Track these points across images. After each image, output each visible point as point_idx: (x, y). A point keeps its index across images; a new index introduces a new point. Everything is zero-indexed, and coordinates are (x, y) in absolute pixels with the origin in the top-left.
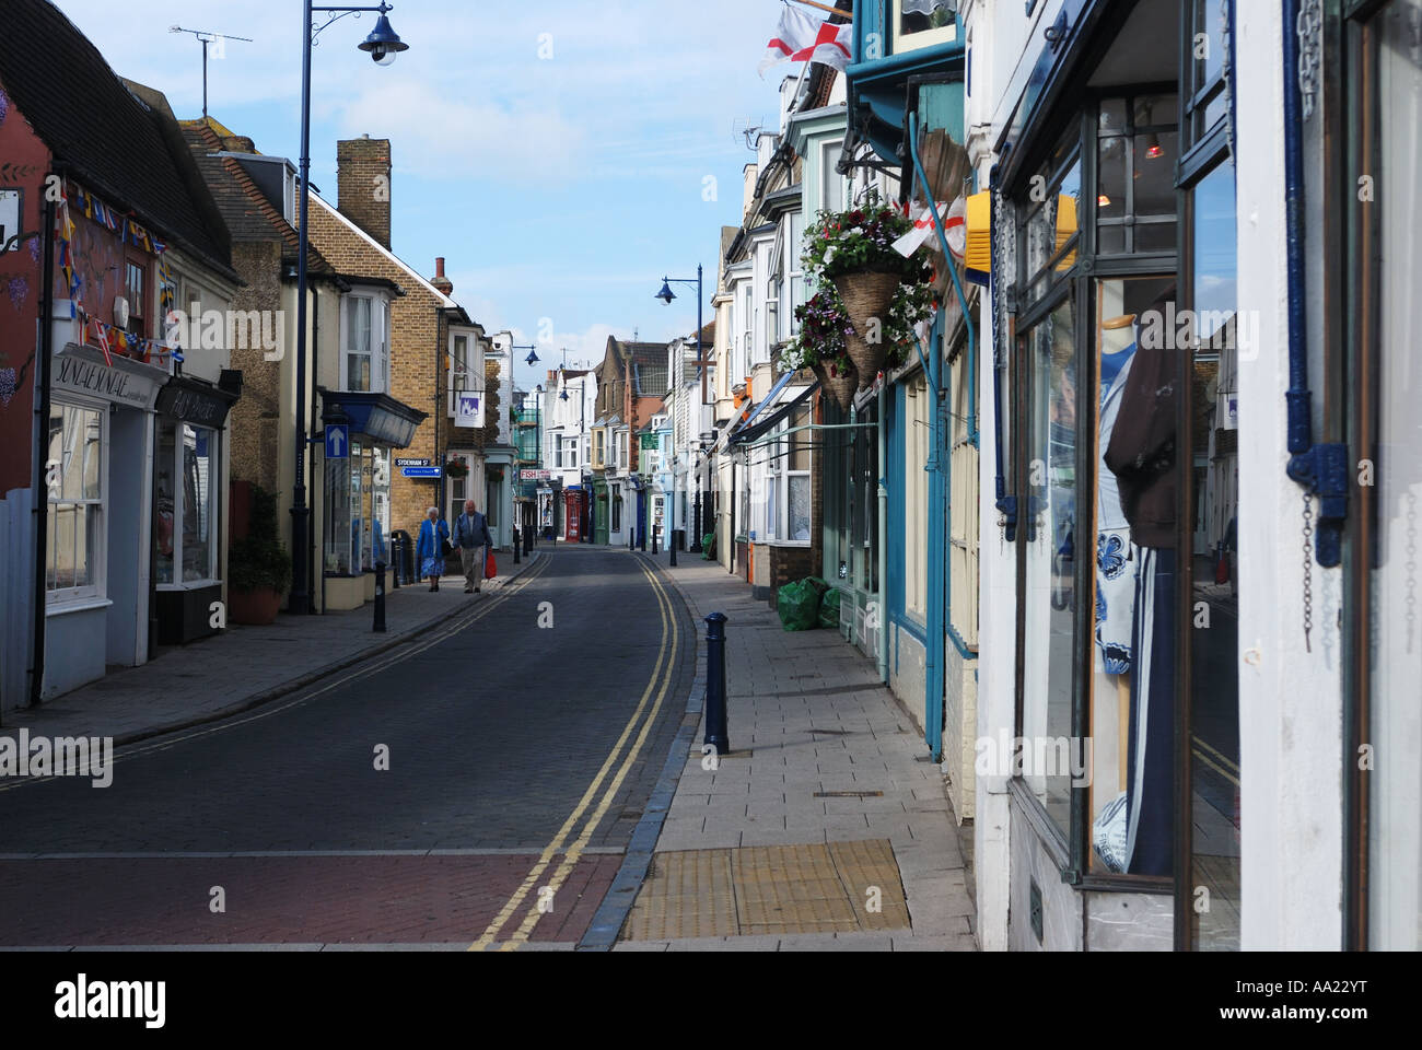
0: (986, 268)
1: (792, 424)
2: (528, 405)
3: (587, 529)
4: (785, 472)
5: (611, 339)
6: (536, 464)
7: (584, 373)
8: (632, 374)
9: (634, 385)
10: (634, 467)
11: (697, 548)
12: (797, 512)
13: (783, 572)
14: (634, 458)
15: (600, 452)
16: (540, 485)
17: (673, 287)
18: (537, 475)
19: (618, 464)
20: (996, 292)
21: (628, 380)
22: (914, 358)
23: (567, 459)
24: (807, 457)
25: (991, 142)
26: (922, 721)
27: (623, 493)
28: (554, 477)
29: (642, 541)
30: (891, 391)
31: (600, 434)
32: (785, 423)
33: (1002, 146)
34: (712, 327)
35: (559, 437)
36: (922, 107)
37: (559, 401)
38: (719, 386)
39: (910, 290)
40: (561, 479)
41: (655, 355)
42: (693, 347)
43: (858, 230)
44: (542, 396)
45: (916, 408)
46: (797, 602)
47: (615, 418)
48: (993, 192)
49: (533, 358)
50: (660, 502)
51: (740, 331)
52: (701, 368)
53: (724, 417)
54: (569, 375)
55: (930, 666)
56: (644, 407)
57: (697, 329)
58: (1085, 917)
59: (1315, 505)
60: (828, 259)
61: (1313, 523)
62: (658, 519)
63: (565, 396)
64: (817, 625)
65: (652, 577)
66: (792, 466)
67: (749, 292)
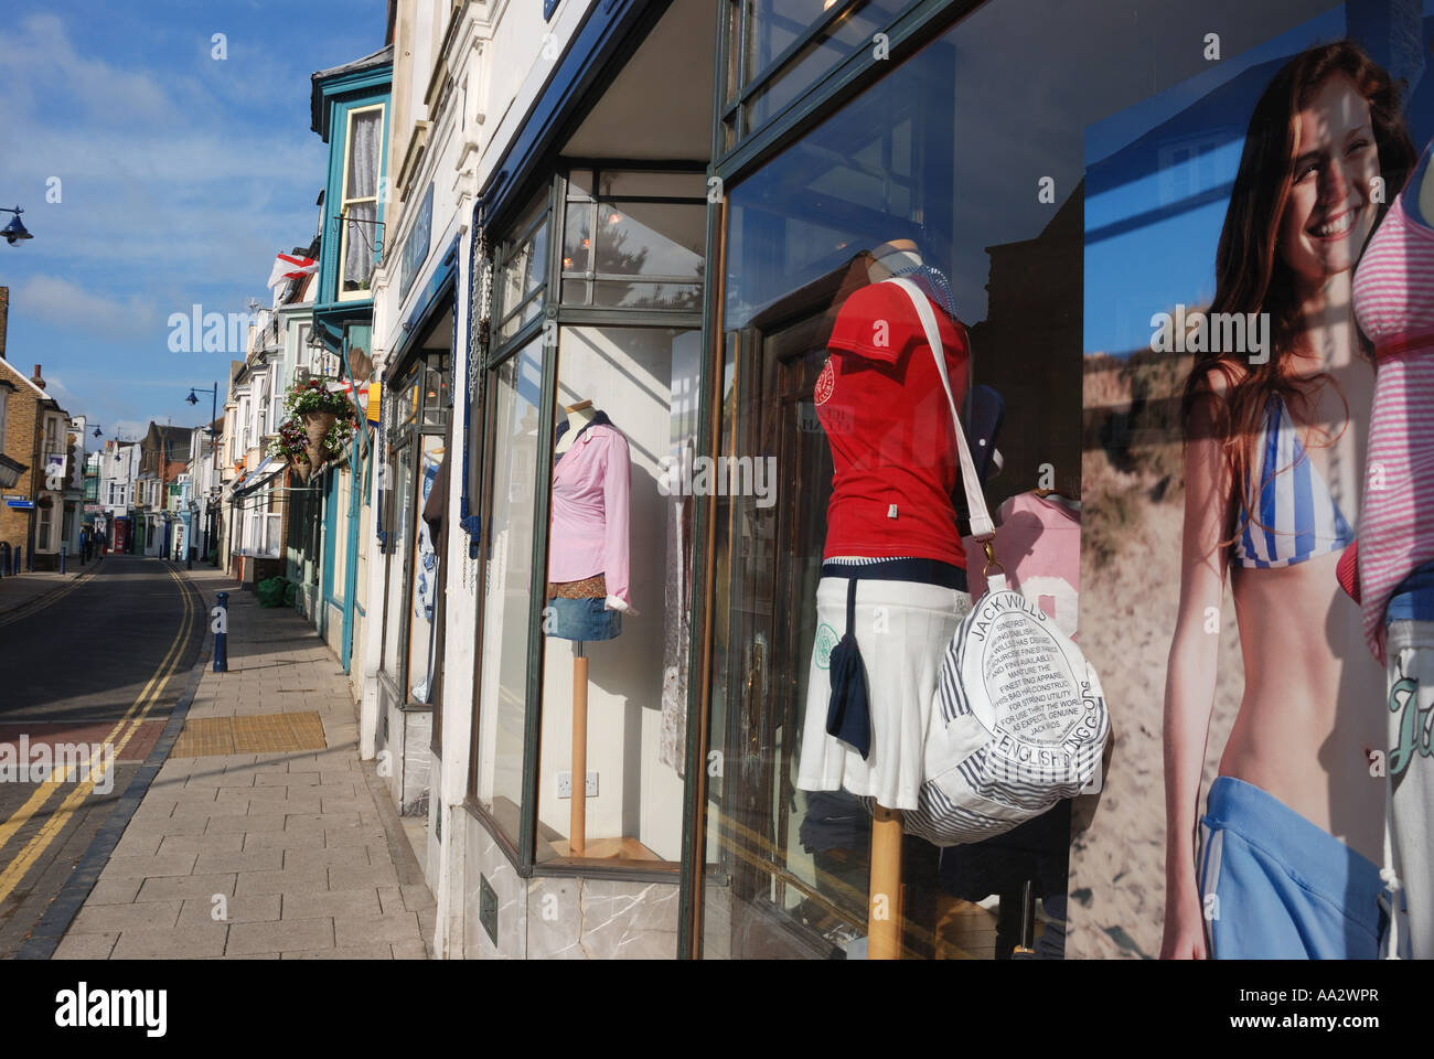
0: (377, 420)
1: (272, 486)
2: (92, 462)
3: (129, 544)
4: (266, 513)
5: (153, 423)
6: (95, 501)
7: (133, 444)
8: (166, 446)
9: (166, 454)
10: (164, 506)
11: (205, 559)
12: (272, 538)
13: (261, 574)
14: (165, 500)
15: (141, 496)
16: (97, 515)
17: (196, 394)
18: (96, 508)
19: (153, 503)
20: (382, 432)
21: (163, 451)
22: (344, 456)
23: (117, 499)
24: (280, 508)
25: (383, 359)
26: (340, 655)
27: (156, 523)
28: (108, 510)
29: (167, 554)
30: (330, 471)
31: (142, 484)
32: (267, 486)
33: (387, 362)
34: (222, 421)
35: (113, 485)
36: (350, 336)
37: (113, 461)
38: (225, 458)
39: (339, 422)
40: (112, 512)
41: (183, 436)
42: (208, 433)
43: (314, 390)
44: (102, 457)
45: (344, 481)
46: (269, 591)
47: (152, 474)
48: (382, 384)
49: (98, 433)
50: (181, 529)
51: (241, 425)
52: (213, 448)
53: (228, 478)
54: (121, 444)
55: (345, 623)
56: (174, 467)
57: (211, 421)
58: (405, 724)
59: (469, 537)
60: (297, 404)
61: (468, 543)
62: (179, 540)
63: (118, 458)
64: (282, 605)
65: (175, 576)
66: (270, 510)
67: (248, 403)
